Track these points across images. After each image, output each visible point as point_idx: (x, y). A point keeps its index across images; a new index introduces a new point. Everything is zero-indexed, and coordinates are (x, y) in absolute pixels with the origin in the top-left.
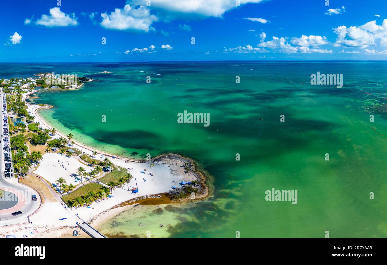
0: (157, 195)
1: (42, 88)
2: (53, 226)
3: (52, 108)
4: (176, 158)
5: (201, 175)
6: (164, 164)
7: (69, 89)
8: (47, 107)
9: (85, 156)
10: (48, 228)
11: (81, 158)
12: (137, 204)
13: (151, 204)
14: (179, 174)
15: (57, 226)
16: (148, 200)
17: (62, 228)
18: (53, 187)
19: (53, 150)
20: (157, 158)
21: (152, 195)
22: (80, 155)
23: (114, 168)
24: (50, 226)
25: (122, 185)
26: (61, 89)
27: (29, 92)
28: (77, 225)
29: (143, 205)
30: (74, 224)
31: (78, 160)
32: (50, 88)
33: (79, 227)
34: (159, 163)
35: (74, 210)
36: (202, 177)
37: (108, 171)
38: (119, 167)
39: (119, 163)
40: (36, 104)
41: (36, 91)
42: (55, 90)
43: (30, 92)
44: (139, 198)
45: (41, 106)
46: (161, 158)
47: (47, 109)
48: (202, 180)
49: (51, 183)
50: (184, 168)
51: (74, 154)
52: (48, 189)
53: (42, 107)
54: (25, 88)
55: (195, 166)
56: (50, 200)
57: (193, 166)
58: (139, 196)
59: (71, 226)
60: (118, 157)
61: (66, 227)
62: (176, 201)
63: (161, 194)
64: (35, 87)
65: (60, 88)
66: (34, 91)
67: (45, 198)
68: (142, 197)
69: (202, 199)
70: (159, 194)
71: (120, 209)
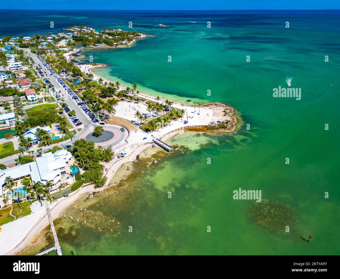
0: (199, 126)
1: (85, 46)
2: (141, 143)
3: (106, 66)
4: (221, 106)
5: (235, 119)
6: (210, 108)
7: (119, 46)
8: (100, 66)
9: (150, 102)
10: (139, 145)
11: (147, 103)
12: (186, 130)
13: (194, 131)
14: (219, 116)
15: (143, 143)
16: (193, 128)
17: (146, 144)
18: (132, 122)
19: (122, 100)
20: (206, 104)
21: (196, 126)
22: (146, 101)
23: (173, 109)
24: (139, 144)
25: (178, 119)
26: (109, 47)
27: (70, 52)
28: (153, 141)
29: (189, 131)
30: (152, 141)
31: (145, 105)
32: (95, 45)
33: (154, 142)
34: (206, 108)
35: (150, 134)
36: (235, 121)
37: (168, 110)
38: (176, 108)
39: (177, 106)
40: (87, 64)
41: (78, 50)
42: (102, 47)
43: (72, 52)
44: (188, 127)
45: (93, 66)
46: (209, 104)
47: (100, 68)
48: (234, 122)
49: (130, 120)
50: (224, 113)
51: (141, 101)
52: (129, 124)
53: (95, 66)
54: (63, 47)
55: (234, 113)
56: (133, 130)
57: (232, 112)
58: (188, 126)
59: (150, 142)
60: (176, 103)
61: (148, 143)
62: (210, 131)
63: (202, 126)
64: (74, 44)
65: (107, 45)
66: (76, 50)
67: (130, 129)
68: (190, 126)
69: (228, 133)
70: (201, 126)
71: (175, 133)
